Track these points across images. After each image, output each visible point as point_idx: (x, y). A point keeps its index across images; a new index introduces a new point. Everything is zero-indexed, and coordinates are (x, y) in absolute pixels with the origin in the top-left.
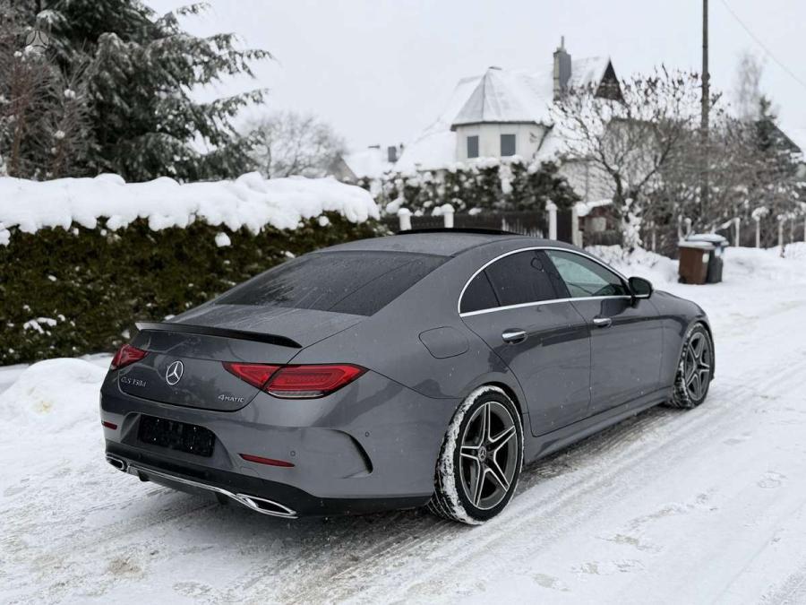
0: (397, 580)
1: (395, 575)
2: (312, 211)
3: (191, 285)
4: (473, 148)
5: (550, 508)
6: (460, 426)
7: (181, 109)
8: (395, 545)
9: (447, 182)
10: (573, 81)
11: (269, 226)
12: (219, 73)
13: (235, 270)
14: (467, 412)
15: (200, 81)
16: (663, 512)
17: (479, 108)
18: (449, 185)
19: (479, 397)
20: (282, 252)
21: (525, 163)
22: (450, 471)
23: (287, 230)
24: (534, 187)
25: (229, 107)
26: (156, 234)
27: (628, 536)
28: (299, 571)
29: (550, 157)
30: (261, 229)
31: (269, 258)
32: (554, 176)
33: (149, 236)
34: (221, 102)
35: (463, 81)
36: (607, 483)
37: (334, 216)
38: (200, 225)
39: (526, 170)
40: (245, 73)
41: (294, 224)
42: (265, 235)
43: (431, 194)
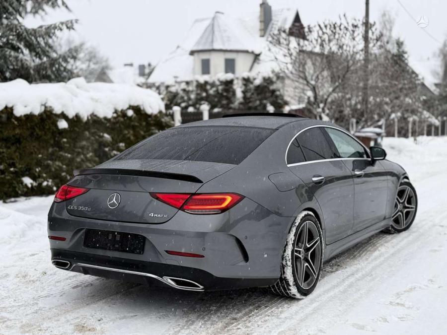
0: (268, 329)
1: (265, 326)
2: (122, 106)
3: (40, 156)
4: (206, 67)
5: (341, 288)
6: (294, 235)
7: (18, 31)
8: (256, 311)
9: (197, 90)
10: (273, 24)
11: (93, 115)
12: (45, 7)
13: (70, 145)
14: (298, 226)
15: (31, 12)
16: (411, 289)
17: (210, 40)
18: (199, 92)
19: (303, 217)
20: (101, 134)
21: (251, 79)
22: (289, 263)
23: (105, 118)
24: (258, 94)
25: (49, 31)
26: (18, 119)
27: (396, 302)
28: (203, 326)
29: (269, 74)
30: (88, 118)
31: (93, 138)
32: (272, 88)
33: (13, 120)
34: (44, 28)
35: (197, 21)
36: (369, 274)
37: (137, 109)
38: (48, 113)
39: (252, 83)
40: (63, 8)
41: (110, 114)
42: (91, 122)
43: (186, 98)
